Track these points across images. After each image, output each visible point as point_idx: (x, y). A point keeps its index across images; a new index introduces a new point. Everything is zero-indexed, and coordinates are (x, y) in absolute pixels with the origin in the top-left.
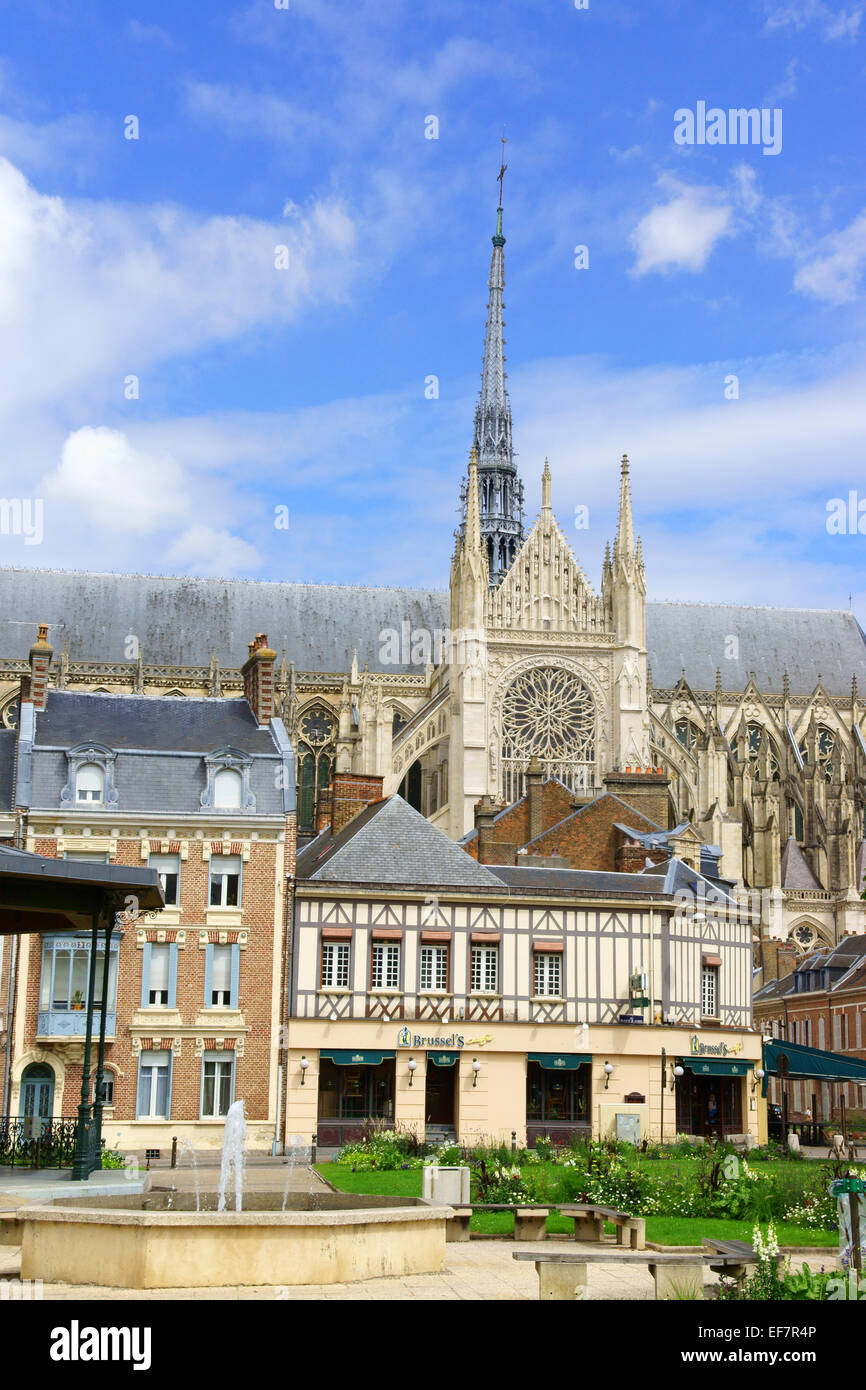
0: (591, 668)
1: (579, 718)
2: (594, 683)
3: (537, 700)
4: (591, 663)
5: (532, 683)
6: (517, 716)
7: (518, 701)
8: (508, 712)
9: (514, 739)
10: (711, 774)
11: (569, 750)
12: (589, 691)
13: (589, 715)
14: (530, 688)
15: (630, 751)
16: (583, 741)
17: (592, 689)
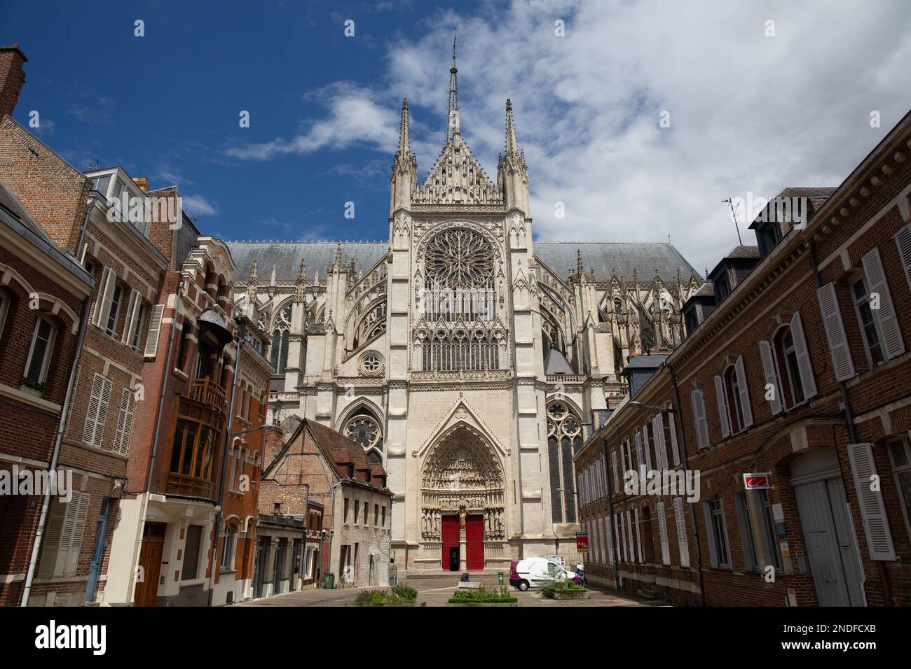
0: (490, 228)
1: (483, 262)
2: (492, 237)
3: (450, 250)
4: (490, 225)
5: (447, 239)
6: (436, 262)
7: (436, 252)
8: (428, 259)
9: (433, 278)
10: (584, 298)
11: (475, 283)
12: (489, 243)
13: (490, 259)
14: (445, 243)
15: (519, 278)
16: (486, 277)
17: (490, 241)
